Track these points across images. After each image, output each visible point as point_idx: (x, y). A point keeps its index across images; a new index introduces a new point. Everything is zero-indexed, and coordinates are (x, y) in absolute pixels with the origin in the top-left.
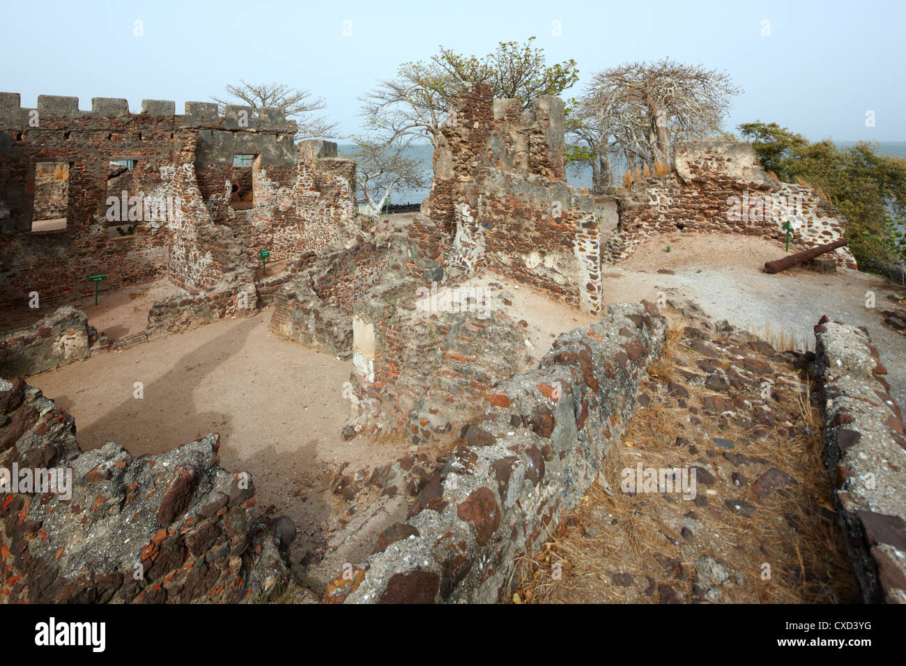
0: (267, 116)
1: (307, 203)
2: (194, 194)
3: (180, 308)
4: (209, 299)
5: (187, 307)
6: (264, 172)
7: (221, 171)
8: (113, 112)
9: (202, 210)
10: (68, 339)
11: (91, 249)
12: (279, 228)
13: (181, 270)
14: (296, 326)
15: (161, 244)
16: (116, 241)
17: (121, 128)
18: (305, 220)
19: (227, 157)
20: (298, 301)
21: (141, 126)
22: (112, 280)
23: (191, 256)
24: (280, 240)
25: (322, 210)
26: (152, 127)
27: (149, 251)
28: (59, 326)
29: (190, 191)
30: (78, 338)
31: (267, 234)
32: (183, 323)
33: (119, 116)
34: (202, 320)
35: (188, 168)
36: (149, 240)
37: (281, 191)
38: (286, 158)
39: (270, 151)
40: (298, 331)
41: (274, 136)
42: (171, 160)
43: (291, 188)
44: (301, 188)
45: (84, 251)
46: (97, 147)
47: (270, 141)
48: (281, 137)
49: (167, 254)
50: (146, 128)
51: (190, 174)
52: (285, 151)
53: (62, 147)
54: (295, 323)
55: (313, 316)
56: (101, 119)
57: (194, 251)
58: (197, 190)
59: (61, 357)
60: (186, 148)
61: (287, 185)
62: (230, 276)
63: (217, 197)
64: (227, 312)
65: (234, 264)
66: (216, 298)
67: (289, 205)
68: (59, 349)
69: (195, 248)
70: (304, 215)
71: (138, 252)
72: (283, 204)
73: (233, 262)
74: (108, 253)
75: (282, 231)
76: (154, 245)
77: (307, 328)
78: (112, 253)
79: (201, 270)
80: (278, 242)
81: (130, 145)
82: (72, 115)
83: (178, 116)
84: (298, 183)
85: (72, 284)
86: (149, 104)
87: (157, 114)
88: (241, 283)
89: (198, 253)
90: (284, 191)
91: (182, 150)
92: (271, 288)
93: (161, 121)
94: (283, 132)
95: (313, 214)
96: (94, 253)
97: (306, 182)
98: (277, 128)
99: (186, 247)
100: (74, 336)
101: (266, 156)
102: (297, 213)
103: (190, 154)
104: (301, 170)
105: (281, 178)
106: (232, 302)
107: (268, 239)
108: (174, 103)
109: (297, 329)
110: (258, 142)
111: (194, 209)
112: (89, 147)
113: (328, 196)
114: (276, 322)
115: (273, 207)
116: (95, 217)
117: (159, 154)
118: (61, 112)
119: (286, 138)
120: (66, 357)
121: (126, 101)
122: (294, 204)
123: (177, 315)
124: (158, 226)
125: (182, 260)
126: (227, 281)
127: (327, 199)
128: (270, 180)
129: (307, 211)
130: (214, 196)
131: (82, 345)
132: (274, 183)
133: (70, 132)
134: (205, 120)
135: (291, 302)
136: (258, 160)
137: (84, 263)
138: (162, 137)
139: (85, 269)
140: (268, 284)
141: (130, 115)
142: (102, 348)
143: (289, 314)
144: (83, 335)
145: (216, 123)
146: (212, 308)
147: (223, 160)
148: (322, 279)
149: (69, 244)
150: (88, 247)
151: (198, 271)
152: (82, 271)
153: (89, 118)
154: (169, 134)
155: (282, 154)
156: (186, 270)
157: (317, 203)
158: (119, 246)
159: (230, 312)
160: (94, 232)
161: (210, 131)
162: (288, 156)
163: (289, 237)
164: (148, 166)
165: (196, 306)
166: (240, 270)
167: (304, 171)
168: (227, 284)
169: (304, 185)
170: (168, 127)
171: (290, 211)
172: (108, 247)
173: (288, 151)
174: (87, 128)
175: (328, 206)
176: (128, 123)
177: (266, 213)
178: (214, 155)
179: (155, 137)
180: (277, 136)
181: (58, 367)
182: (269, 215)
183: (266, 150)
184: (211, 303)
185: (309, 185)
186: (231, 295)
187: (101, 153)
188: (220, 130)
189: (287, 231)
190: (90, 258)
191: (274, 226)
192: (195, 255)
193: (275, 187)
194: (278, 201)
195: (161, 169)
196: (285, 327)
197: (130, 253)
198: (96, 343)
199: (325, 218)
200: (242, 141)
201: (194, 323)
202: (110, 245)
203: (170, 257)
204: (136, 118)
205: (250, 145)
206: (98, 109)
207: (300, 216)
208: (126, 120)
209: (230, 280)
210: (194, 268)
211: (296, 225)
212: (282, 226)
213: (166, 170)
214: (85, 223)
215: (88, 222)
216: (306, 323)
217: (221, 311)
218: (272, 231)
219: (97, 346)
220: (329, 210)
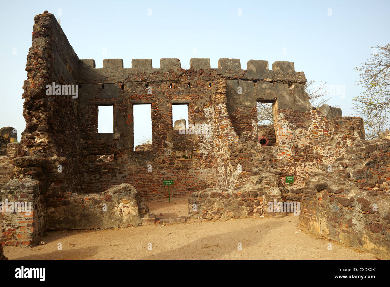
0: (279, 68)
1: (323, 141)
2: (227, 125)
3: (211, 199)
4: (237, 196)
5: (217, 199)
6: (282, 115)
7: (248, 113)
8: (171, 67)
9: (233, 136)
10: (124, 207)
11: (166, 165)
12: (300, 162)
13: (224, 184)
14: (333, 223)
15: (211, 167)
16: (181, 161)
17: (177, 79)
18: (323, 156)
19: (251, 102)
20: (331, 191)
21: (189, 78)
22: (180, 189)
23: (228, 172)
24: (303, 173)
25: (339, 143)
26: (196, 78)
27: (203, 171)
28: (116, 195)
29: (224, 123)
30: (131, 207)
31: (290, 167)
32: (215, 213)
33: (175, 70)
34: (231, 214)
35: (222, 107)
36: (202, 162)
37: (298, 131)
38: (299, 103)
39: (284, 97)
40: (337, 229)
41: (287, 85)
42: (211, 103)
43: (307, 130)
44: (315, 129)
45: (162, 165)
46: (164, 93)
47: (284, 89)
48: (293, 86)
49: (215, 175)
50: (191, 79)
51: (223, 111)
52: (298, 98)
53: (144, 93)
54: (330, 220)
55: (358, 207)
56: (165, 73)
57: (230, 167)
58: (230, 123)
59: (121, 220)
60: (219, 91)
61: (303, 127)
62: (255, 179)
63: (247, 134)
64: (255, 210)
65: (257, 169)
66: (243, 196)
67: (306, 144)
68: (119, 213)
69: (230, 165)
70: (321, 152)
71: (195, 171)
72: (301, 143)
73: (257, 167)
74: (177, 169)
75: (303, 165)
76: (206, 167)
77: (350, 224)
78: (178, 169)
79: (235, 181)
80: (300, 174)
81: (183, 91)
82: (149, 71)
83: (212, 69)
84: (312, 126)
85: (157, 187)
86: (194, 61)
87: (198, 69)
88: (265, 186)
89: (232, 168)
90: (301, 132)
91: (217, 93)
92: (296, 196)
93: (201, 74)
94: (294, 82)
95: (329, 149)
96: (168, 168)
97: (320, 125)
98: (288, 78)
99: (225, 165)
100: (128, 205)
101: (282, 101)
102: (315, 151)
103: (223, 96)
104: (314, 114)
105: (297, 121)
106: (259, 202)
107: (292, 171)
108: (209, 60)
109: (335, 227)
110: (274, 90)
111: (227, 134)
112: (159, 93)
113: (343, 129)
114: (305, 220)
115: (293, 144)
116: (166, 142)
117: (202, 98)
118: (142, 69)
119: (297, 87)
120: (124, 221)
121: (179, 60)
122: (311, 143)
123: (209, 205)
124: (206, 153)
125: (223, 177)
126: (252, 182)
127: (342, 132)
128: (287, 122)
129: (323, 147)
130: (245, 132)
131: (134, 214)
132: (291, 124)
133: (148, 83)
134: (232, 72)
135: (320, 195)
136: (276, 105)
137: (163, 174)
138: (203, 86)
139: (163, 178)
140: (293, 191)
141: (181, 70)
142: (150, 221)
143: (321, 208)
144: (134, 206)
145: (240, 74)
146: (240, 204)
147: (248, 104)
148: (359, 172)
149: (153, 160)
150: (164, 163)
151: (233, 182)
152: (162, 179)
153: (158, 73)
154: (208, 83)
155: (295, 101)
156: (226, 183)
157: (333, 138)
158: (183, 164)
159: (257, 212)
160: (167, 153)
161: (236, 81)
162: (301, 102)
163: (309, 171)
164: (196, 107)
165: (225, 200)
166: (264, 175)
167: (317, 116)
168: (252, 185)
169: (317, 128)
170: (207, 78)
171: (308, 149)
172: (176, 165)
173: (300, 98)
174: (157, 80)
175: (345, 138)
176: (181, 76)
177: (287, 149)
178: (241, 100)
179: (199, 86)
180: (290, 86)
181: (119, 228)
182: (290, 151)
183: (282, 97)
184: (239, 199)
185: (322, 128)
186: (257, 195)
187: (167, 97)
188: (244, 80)
189: (308, 166)
190: (166, 171)
191: (295, 160)
192: (230, 170)
193: (292, 128)
194: (297, 140)
195: (205, 109)
196: (317, 224)
197: (190, 171)
198: (146, 216)
199: (342, 150)
200: (262, 88)
201: (225, 215)
202: (177, 163)
203: (217, 176)
204: (186, 72)
205: (268, 91)
206: (163, 66)
207: (317, 153)
208: (180, 73)
209: (255, 181)
210: (231, 180)
211: (315, 162)
212: (303, 162)
213: (208, 110)
214: (161, 147)
215: (162, 145)
216: (348, 217)
217: (249, 208)
218: (295, 165)
219: (146, 218)
220: (346, 142)
